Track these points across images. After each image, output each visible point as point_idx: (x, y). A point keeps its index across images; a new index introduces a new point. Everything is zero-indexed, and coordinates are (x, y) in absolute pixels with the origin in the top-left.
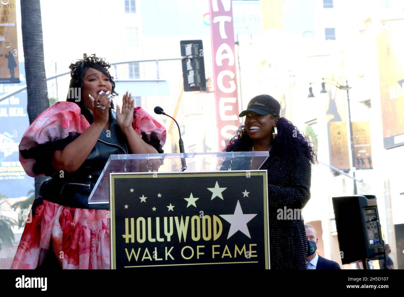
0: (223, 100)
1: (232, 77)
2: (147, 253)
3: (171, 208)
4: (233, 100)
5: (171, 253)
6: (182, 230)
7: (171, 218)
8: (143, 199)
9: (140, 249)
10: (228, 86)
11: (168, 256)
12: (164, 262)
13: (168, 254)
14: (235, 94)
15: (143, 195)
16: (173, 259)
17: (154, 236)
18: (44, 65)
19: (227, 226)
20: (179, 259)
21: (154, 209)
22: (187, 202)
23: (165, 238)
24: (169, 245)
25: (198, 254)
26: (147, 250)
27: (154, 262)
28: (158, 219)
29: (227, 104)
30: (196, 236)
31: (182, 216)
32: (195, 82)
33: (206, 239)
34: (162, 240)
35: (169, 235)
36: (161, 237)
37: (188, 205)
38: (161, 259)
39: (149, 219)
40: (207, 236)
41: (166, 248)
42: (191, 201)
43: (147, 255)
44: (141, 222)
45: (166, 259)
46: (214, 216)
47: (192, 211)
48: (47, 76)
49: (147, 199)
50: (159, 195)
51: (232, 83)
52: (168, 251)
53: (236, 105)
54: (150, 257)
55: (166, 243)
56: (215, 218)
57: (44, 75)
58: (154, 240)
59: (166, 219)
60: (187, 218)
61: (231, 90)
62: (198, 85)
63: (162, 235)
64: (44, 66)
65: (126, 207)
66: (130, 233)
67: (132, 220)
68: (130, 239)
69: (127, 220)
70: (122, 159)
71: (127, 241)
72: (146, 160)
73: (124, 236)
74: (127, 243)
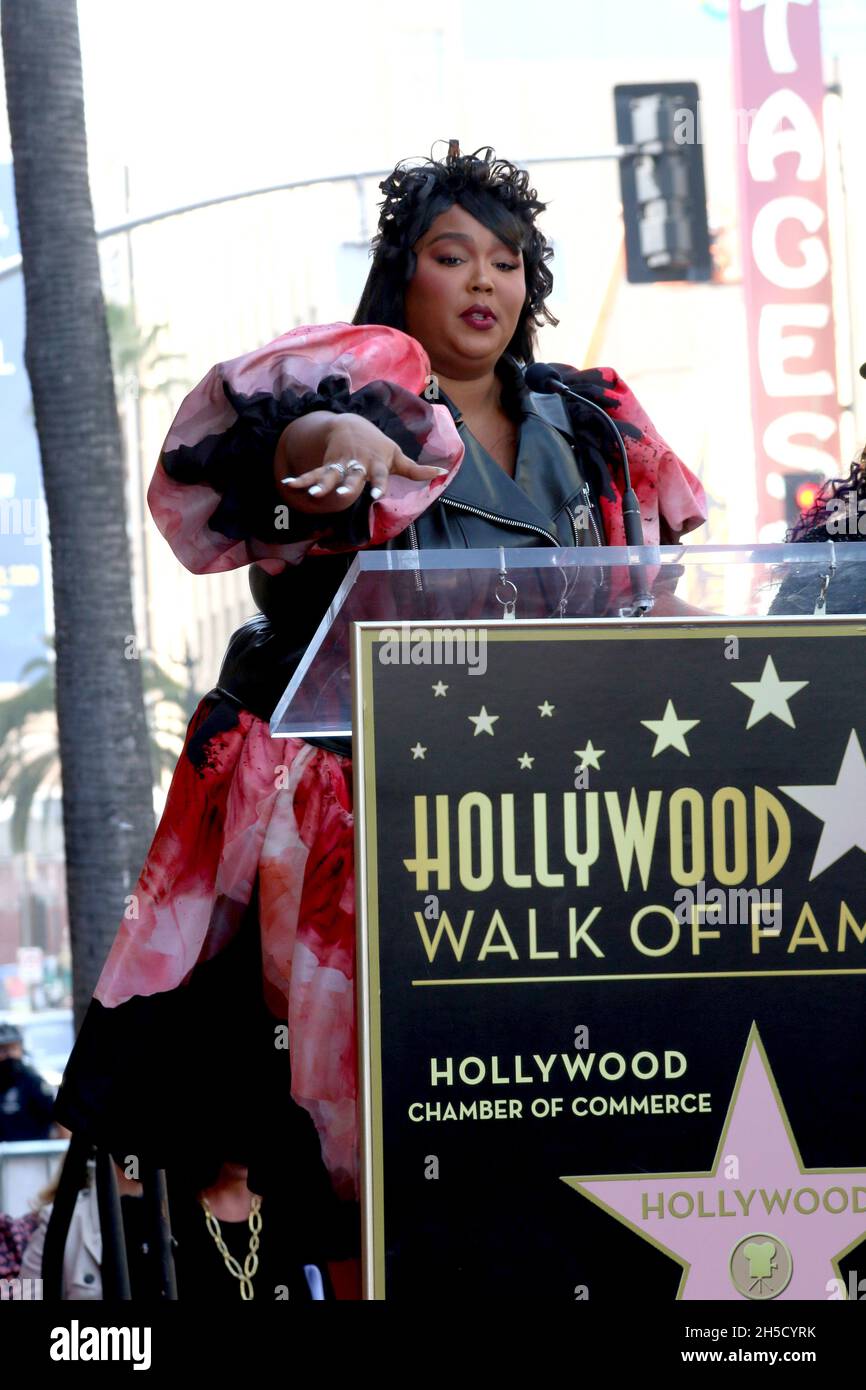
0: (774, 315)
1: (812, 225)
2: (497, 930)
3: (590, 757)
4: (816, 315)
5: (590, 931)
6: (634, 842)
7: (592, 799)
8: (484, 722)
9: (470, 914)
10: (794, 258)
11: (581, 944)
12: (564, 965)
13: (578, 935)
14: (822, 292)
15: (483, 710)
16: (598, 953)
17: (525, 864)
18: (85, 183)
19: (808, 829)
20: (621, 955)
22: (652, 738)
23: (570, 872)
24: (582, 900)
25: (697, 935)
26: (497, 919)
27: (526, 966)
28: (540, 801)
29: (789, 331)
30: (688, 867)
31: (633, 790)
32: (671, 247)
33: (726, 877)
34: (558, 881)
35: (583, 864)
36: (552, 870)
37: (658, 749)
38: (554, 955)
39: (507, 801)
40: (730, 866)
41: (572, 912)
42: (670, 731)
43: (498, 940)
44: (475, 811)
45: (573, 954)
46: (758, 790)
47: (669, 773)
48: (99, 227)
49: (497, 721)
50: (546, 709)
51: (811, 247)
52: (579, 925)
53: (826, 336)
54: (509, 947)
55: (571, 893)
56: (764, 799)
57: (88, 225)
58: (524, 882)
59: (570, 800)
60: (655, 797)
61: (810, 276)
62: (682, 259)
63: (558, 862)
64: (86, 190)
65: (419, 751)
66: (433, 853)
67: (442, 801)
68: (433, 877)
69: (420, 802)
70: (400, 568)
71: (422, 884)
72: (496, 575)
73: (410, 865)
74: (423, 891)
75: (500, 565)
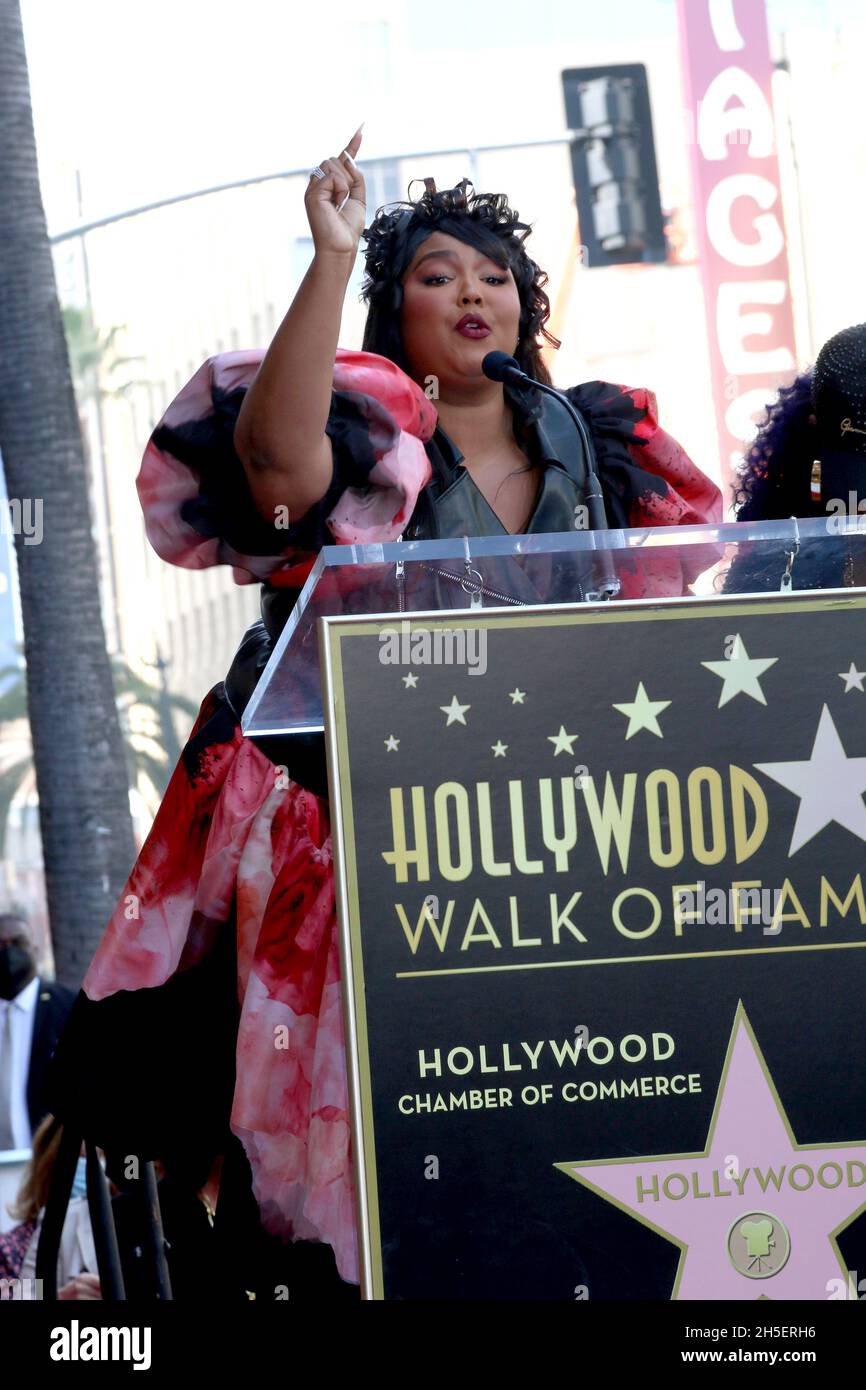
0: (732, 294)
1: (765, 201)
2: (479, 918)
3: (563, 742)
4: (772, 291)
5: (571, 917)
6: (612, 825)
7: (567, 783)
8: (456, 712)
9: (451, 904)
10: (748, 236)
11: (563, 929)
12: (546, 952)
13: (560, 920)
14: (779, 269)
15: (455, 699)
16: (581, 938)
17: (504, 852)
19: (784, 806)
20: (604, 939)
21: (500, 749)
22: (625, 721)
23: (548, 858)
24: (563, 886)
26: (478, 908)
27: (509, 954)
28: (515, 788)
29: (747, 309)
30: (666, 848)
31: (608, 773)
32: (625, 229)
33: (705, 858)
34: (536, 867)
35: (561, 850)
36: (530, 857)
37: (631, 731)
38: (537, 942)
39: (483, 789)
40: (709, 845)
41: (553, 898)
42: (643, 713)
43: (480, 928)
44: (451, 801)
45: (556, 939)
46: (733, 768)
47: (643, 755)
49: (469, 710)
50: (518, 697)
51: (766, 224)
52: (560, 911)
53: (784, 312)
54: (491, 936)
55: (551, 880)
56: (739, 777)
57: (41, 229)
58: (504, 870)
59: (545, 785)
60: (630, 780)
61: (763, 253)
62: (636, 241)
63: (536, 848)
64: (37, 198)
65: (392, 744)
66: (411, 844)
67: (418, 793)
68: (412, 868)
69: (396, 795)
70: (366, 561)
71: (402, 876)
72: (461, 561)
73: (388, 857)
74: (402, 885)
75: (465, 554)
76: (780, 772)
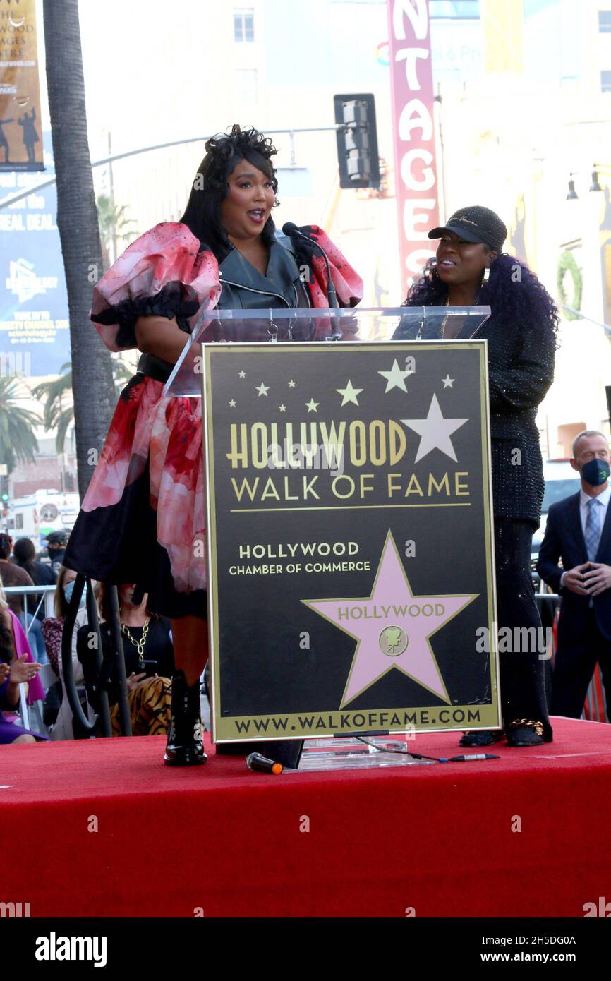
0: (411, 204)
1: (428, 162)
2: (270, 487)
3: (312, 406)
4: (429, 204)
5: (313, 487)
7: (313, 425)
8: (263, 390)
9: (257, 479)
10: (421, 178)
11: (309, 493)
12: (301, 503)
13: (307, 488)
14: (433, 193)
15: (262, 384)
16: (317, 497)
18: (86, 140)
19: (414, 439)
20: (327, 498)
21: (283, 408)
22: (341, 397)
24: (310, 473)
25: (363, 489)
26: (270, 481)
27: (284, 503)
28: (289, 426)
29: (417, 211)
30: (358, 457)
31: (333, 421)
32: (361, 171)
33: (376, 462)
37: (344, 402)
38: (297, 498)
39: (274, 426)
40: (378, 457)
41: (305, 478)
42: (350, 394)
43: (270, 491)
44: (259, 431)
45: (305, 497)
46: (391, 421)
47: (349, 413)
48: (93, 160)
49: (269, 389)
50: (292, 384)
51: (428, 172)
52: (308, 484)
53: (434, 213)
54: (275, 494)
55: (304, 470)
56: (393, 425)
57: (87, 159)
59: (303, 426)
60: (343, 425)
61: (427, 185)
62: (366, 177)
64: (86, 143)
65: (233, 403)
66: (239, 451)
67: (244, 427)
68: (240, 461)
69: (234, 427)
70: (224, 318)
71: (235, 465)
72: (268, 320)
73: (229, 456)
74: (235, 469)
75: (270, 316)
76: (412, 424)
